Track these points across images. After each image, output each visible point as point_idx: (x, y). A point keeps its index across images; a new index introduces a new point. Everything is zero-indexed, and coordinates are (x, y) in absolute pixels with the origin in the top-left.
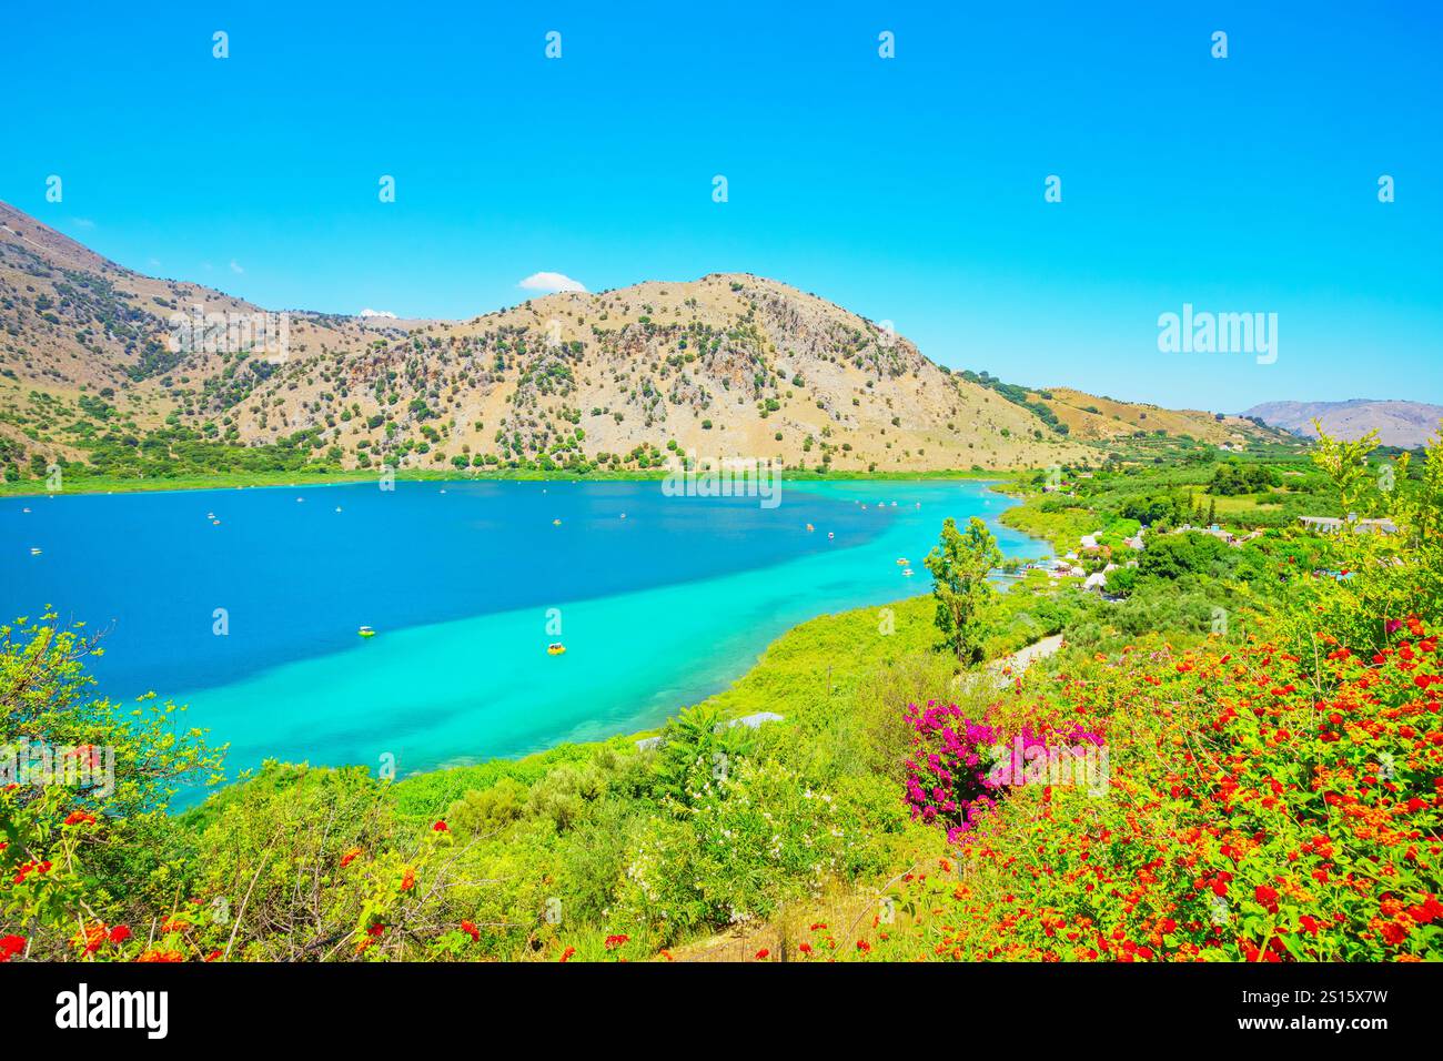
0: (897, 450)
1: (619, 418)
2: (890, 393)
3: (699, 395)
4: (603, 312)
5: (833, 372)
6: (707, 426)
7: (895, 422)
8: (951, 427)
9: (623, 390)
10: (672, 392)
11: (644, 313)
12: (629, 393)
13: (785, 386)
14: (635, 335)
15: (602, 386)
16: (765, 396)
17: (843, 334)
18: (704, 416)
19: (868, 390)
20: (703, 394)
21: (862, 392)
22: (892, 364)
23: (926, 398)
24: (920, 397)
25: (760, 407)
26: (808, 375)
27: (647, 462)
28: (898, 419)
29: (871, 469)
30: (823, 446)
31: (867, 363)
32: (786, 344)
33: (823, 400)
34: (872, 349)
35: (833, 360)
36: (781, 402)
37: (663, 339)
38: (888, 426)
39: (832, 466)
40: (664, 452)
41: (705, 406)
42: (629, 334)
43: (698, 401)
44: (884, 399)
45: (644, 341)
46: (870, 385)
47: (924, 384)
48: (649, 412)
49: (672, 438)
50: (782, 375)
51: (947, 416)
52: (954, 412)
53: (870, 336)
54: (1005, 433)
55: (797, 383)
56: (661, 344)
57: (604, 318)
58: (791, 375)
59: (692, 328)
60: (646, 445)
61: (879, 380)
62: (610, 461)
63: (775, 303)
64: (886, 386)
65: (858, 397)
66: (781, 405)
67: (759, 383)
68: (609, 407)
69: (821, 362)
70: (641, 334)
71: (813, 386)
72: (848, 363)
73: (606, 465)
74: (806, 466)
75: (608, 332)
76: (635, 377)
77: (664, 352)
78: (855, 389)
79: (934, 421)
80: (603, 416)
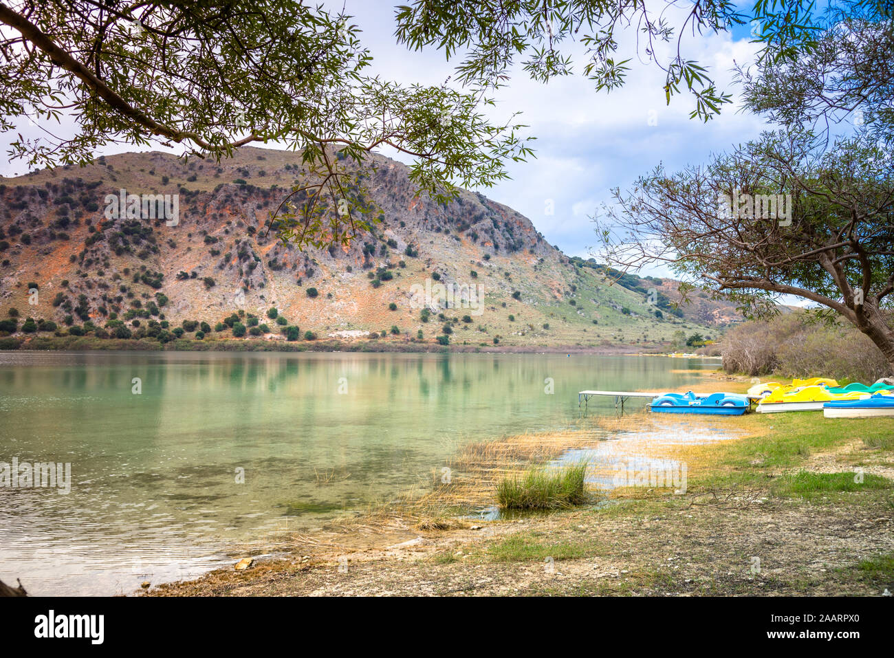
0: (520, 323)
1: (210, 283)
2: (508, 267)
3: (303, 262)
4: (192, 173)
5: (448, 244)
6: (312, 293)
7: (516, 296)
8: (573, 303)
9: (215, 253)
10: (272, 258)
11: (240, 176)
12: (222, 258)
13: (398, 255)
14: (228, 196)
15: (189, 249)
16: (376, 266)
17: (457, 206)
18: (308, 284)
19: (486, 264)
20: (307, 259)
21: (479, 265)
22: (508, 239)
23: (545, 275)
24: (538, 273)
25: (371, 276)
26: (422, 245)
27: (243, 329)
28: (519, 293)
29: (496, 341)
30: (442, 317)
31: (482, 236)
32: (397, 215)
33: (438, 271)
34: (487, 222)
35: (447, 232)
36: (393, 272)
37: (261, 201)
38: (509, 299)
39: (453, 338)
40: (265, 321)
41: (310, 274)
42: (221, 196)
43: (301, 267)
44: (503, 273)
45: (240, 204)
46: (487, 258)
47: (542, 260)
48: (244, 278)
49: (271, 306)
50: (393, 244)
51: (567, 293)
52: (574, 289)
53: (484, 209)
54: (626, 311)
55: (410, 253)
56: (259, 207)
57: (193, 179)
58: (402, 245)
59: (295, 192)
60: (241, 312)
61: (496, 254)
62: (199, 329)
63: (385, 172)
64: (502, 261)
65: (475, 269)
66: (394, 275)
67: (369, 250)
68: (198, 271)
69: (434, 234)
70: (236, 195)
71: (428, 257)
72: (463, 236)
73: (194, 333)
74: (425, 338)
75: (197, 192)
76: (229, 240)
77: (263, 215)
78: (472, 262)
79: (555, 297)
80: (189, 282)
